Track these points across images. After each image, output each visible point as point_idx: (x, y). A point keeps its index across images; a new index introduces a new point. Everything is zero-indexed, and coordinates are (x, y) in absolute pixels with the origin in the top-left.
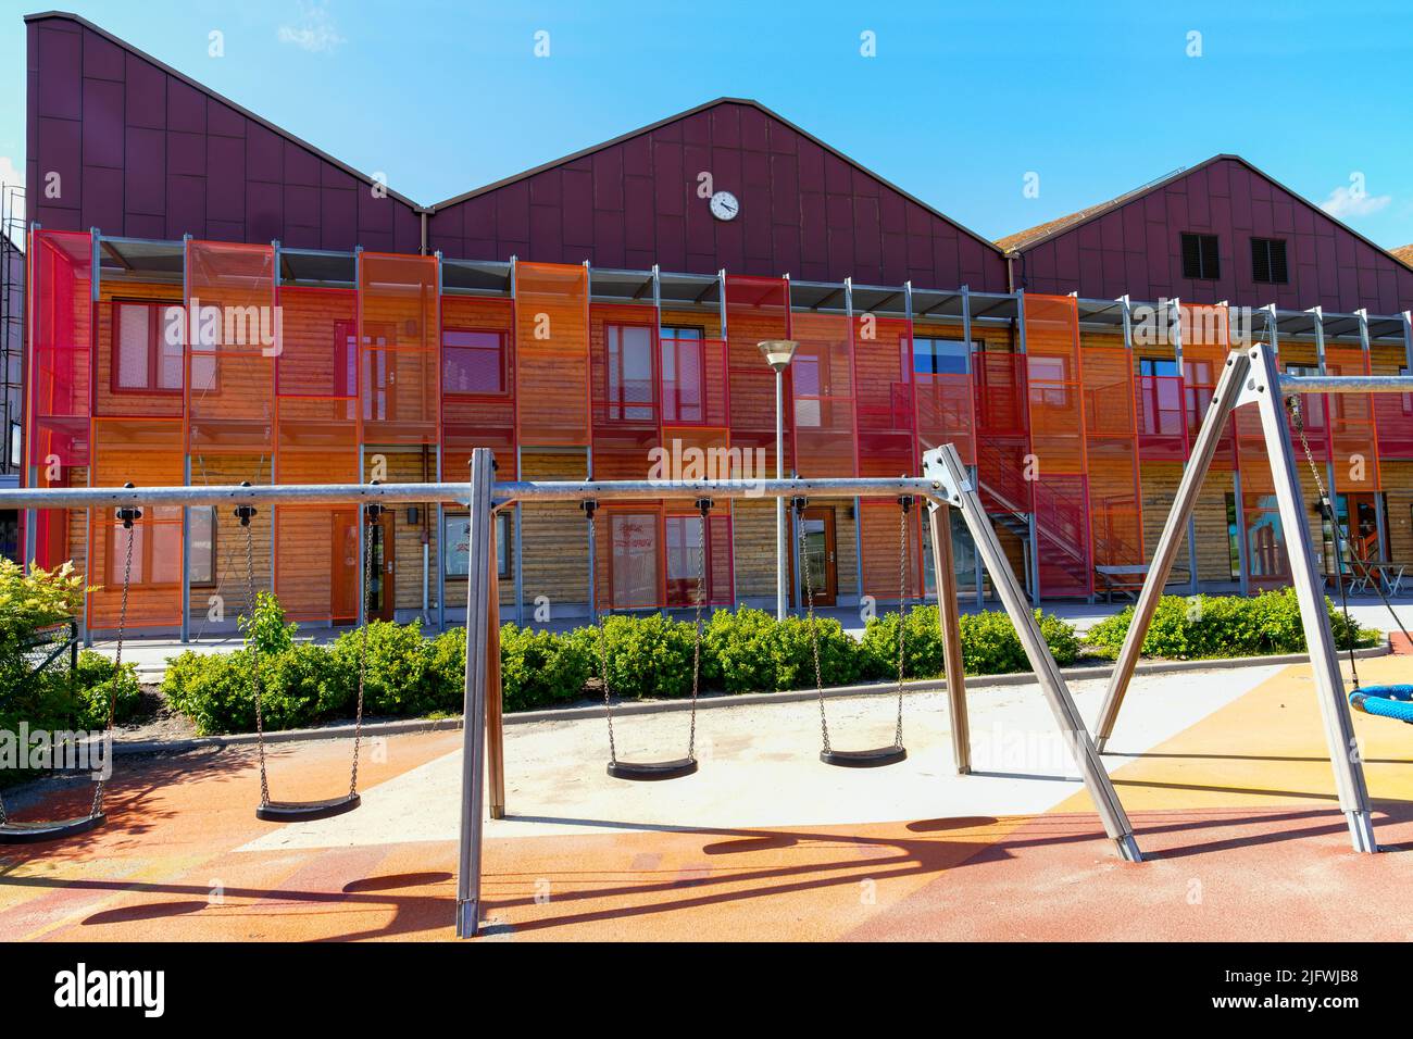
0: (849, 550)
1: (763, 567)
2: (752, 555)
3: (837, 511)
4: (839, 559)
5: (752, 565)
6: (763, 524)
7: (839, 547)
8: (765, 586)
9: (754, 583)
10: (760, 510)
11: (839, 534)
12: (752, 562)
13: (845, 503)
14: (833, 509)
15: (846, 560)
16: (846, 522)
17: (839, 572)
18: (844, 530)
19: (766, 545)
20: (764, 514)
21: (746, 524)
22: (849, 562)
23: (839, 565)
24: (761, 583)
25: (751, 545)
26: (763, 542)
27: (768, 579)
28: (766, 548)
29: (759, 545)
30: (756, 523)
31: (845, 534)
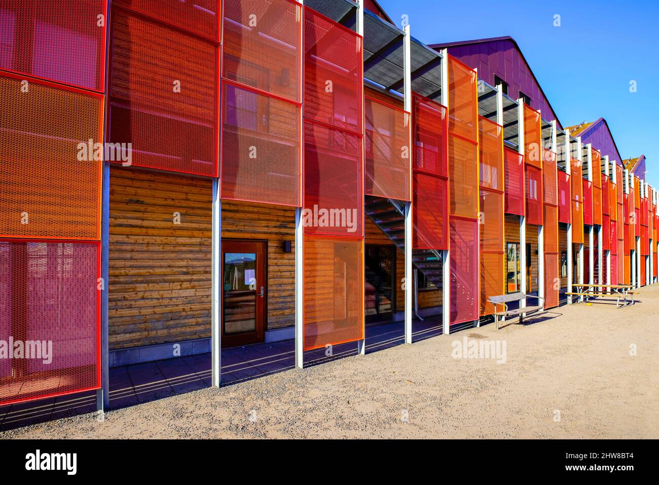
0: (280, 285)
1: (181, 307)
2: (166, 294)
3: (269, 244)
4: (270, 294)
5: (166, 306)
6: (183, 256)
7: (270, 282)
8: (183, 329)
9: (168, 327)
10: (180, 240)
11: (270, 269)
12: (166, 302)
13: (279, 237)
14: (265, 243)
15: (276, 295)
16: (278, 256)
17: (269, 307)
18: (276, 265)
19: (185, 281)
20: (184, 245)
21: (161, 256)
22: (280, 297)
23: (270, 300)
24: (176, 326)
25: (165, 281)
26: (183, 277)
27: (186, 321)
28: (185, 285)
29: (178, 281)
30: (173, 255)
31: (277, 268)
